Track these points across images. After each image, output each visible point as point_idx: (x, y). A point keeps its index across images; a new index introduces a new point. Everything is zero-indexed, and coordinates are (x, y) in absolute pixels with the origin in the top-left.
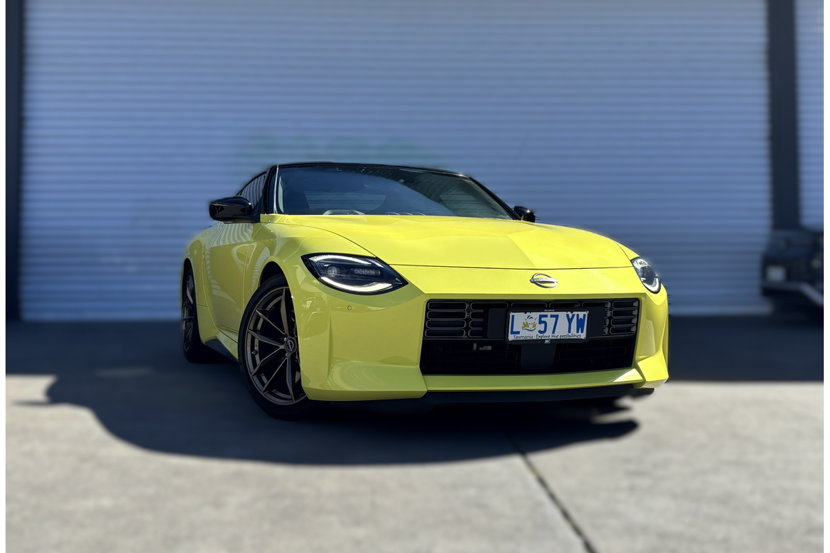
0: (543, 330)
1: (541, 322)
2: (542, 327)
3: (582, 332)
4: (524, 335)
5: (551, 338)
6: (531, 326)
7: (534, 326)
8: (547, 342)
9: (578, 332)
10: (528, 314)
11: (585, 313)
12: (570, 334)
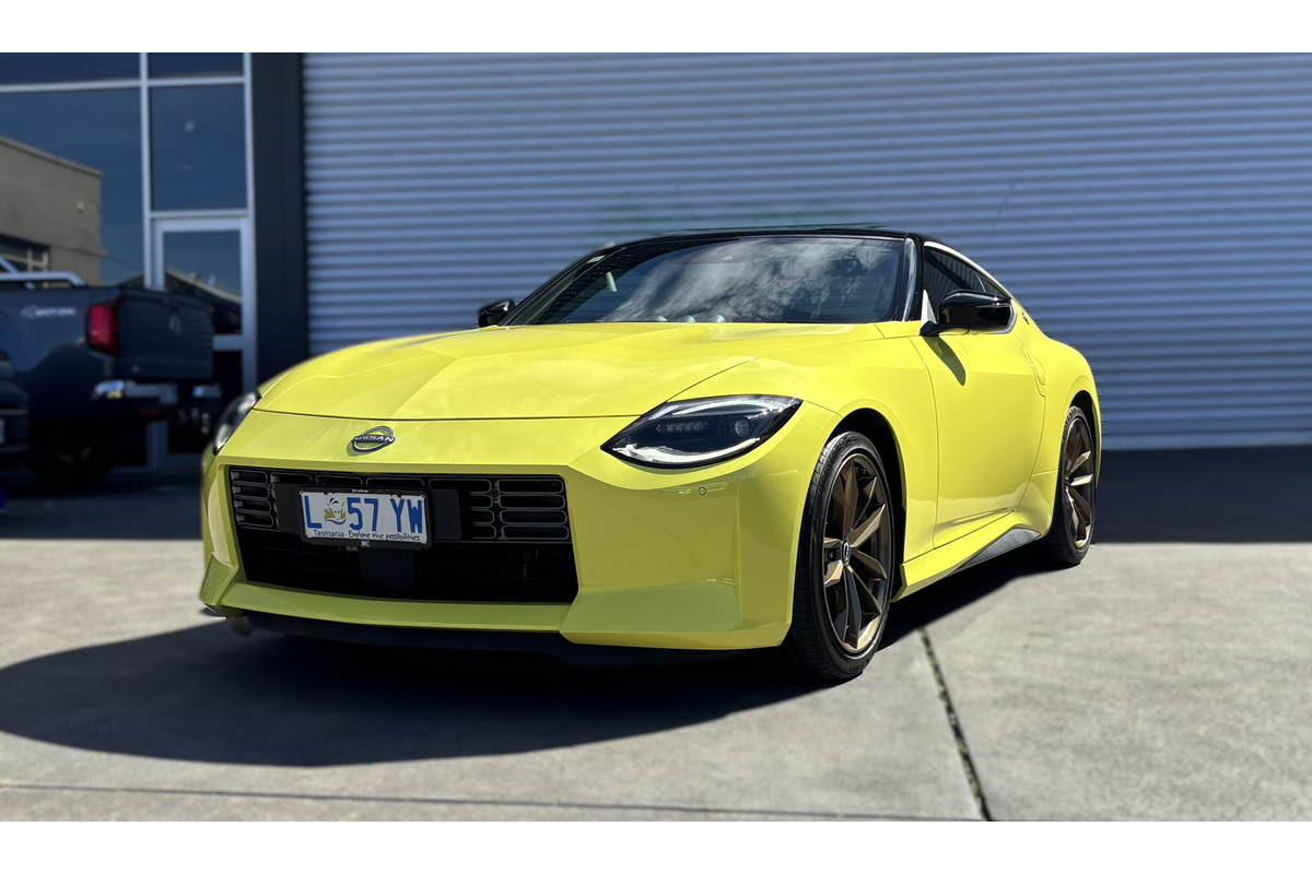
0: (357, 523)
1: (351, 510)
2: (354, 519)
3: (420, 531)
4: (329, 530)
5: (372, 538)
6: (338, 516)
7: (343, 516)
8: (364, 544)
9: (413, 531)
10: (330, 495)
11: (421, 498)
12: (401, 534)
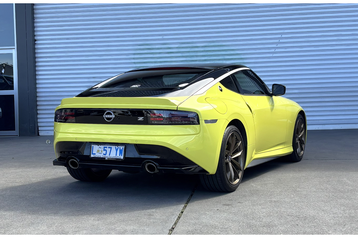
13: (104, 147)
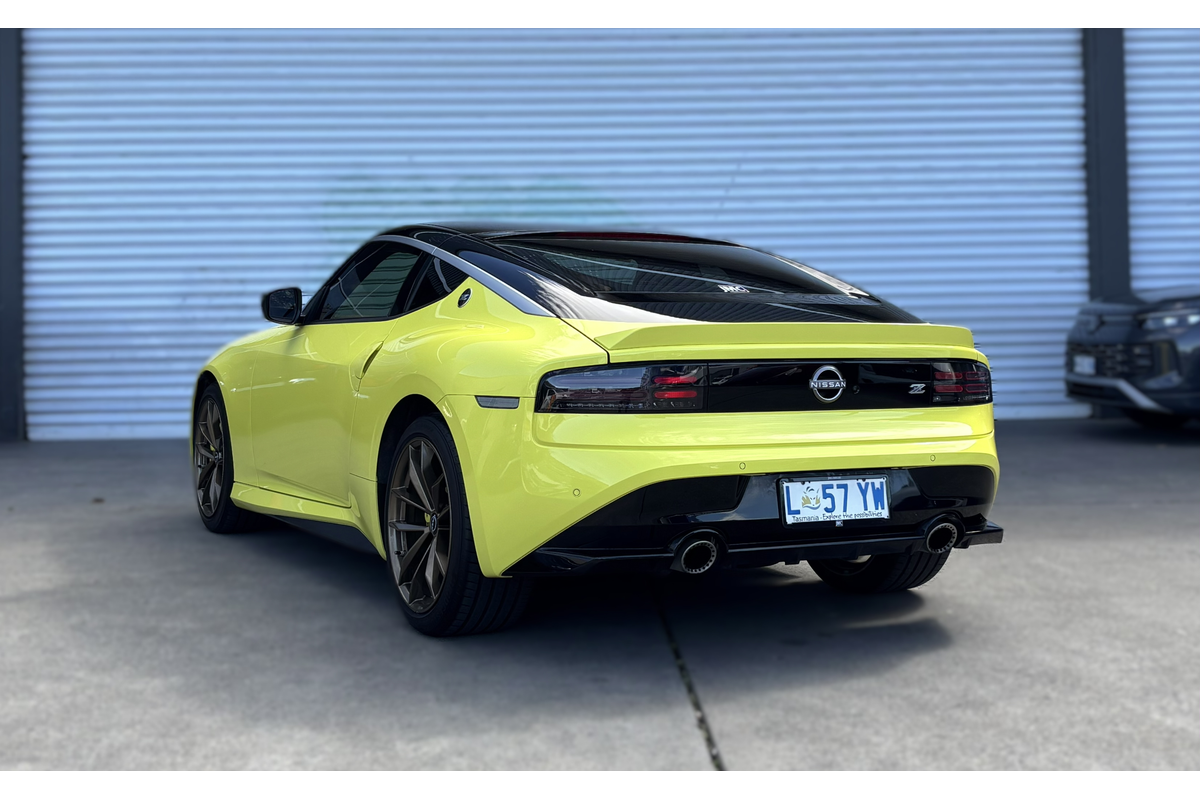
13: (825, 487)
